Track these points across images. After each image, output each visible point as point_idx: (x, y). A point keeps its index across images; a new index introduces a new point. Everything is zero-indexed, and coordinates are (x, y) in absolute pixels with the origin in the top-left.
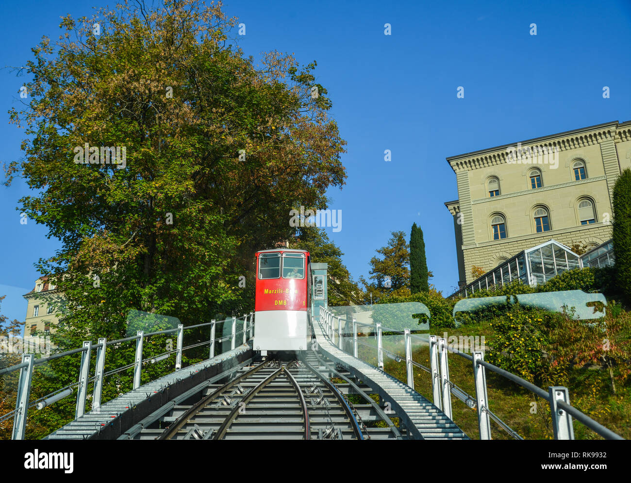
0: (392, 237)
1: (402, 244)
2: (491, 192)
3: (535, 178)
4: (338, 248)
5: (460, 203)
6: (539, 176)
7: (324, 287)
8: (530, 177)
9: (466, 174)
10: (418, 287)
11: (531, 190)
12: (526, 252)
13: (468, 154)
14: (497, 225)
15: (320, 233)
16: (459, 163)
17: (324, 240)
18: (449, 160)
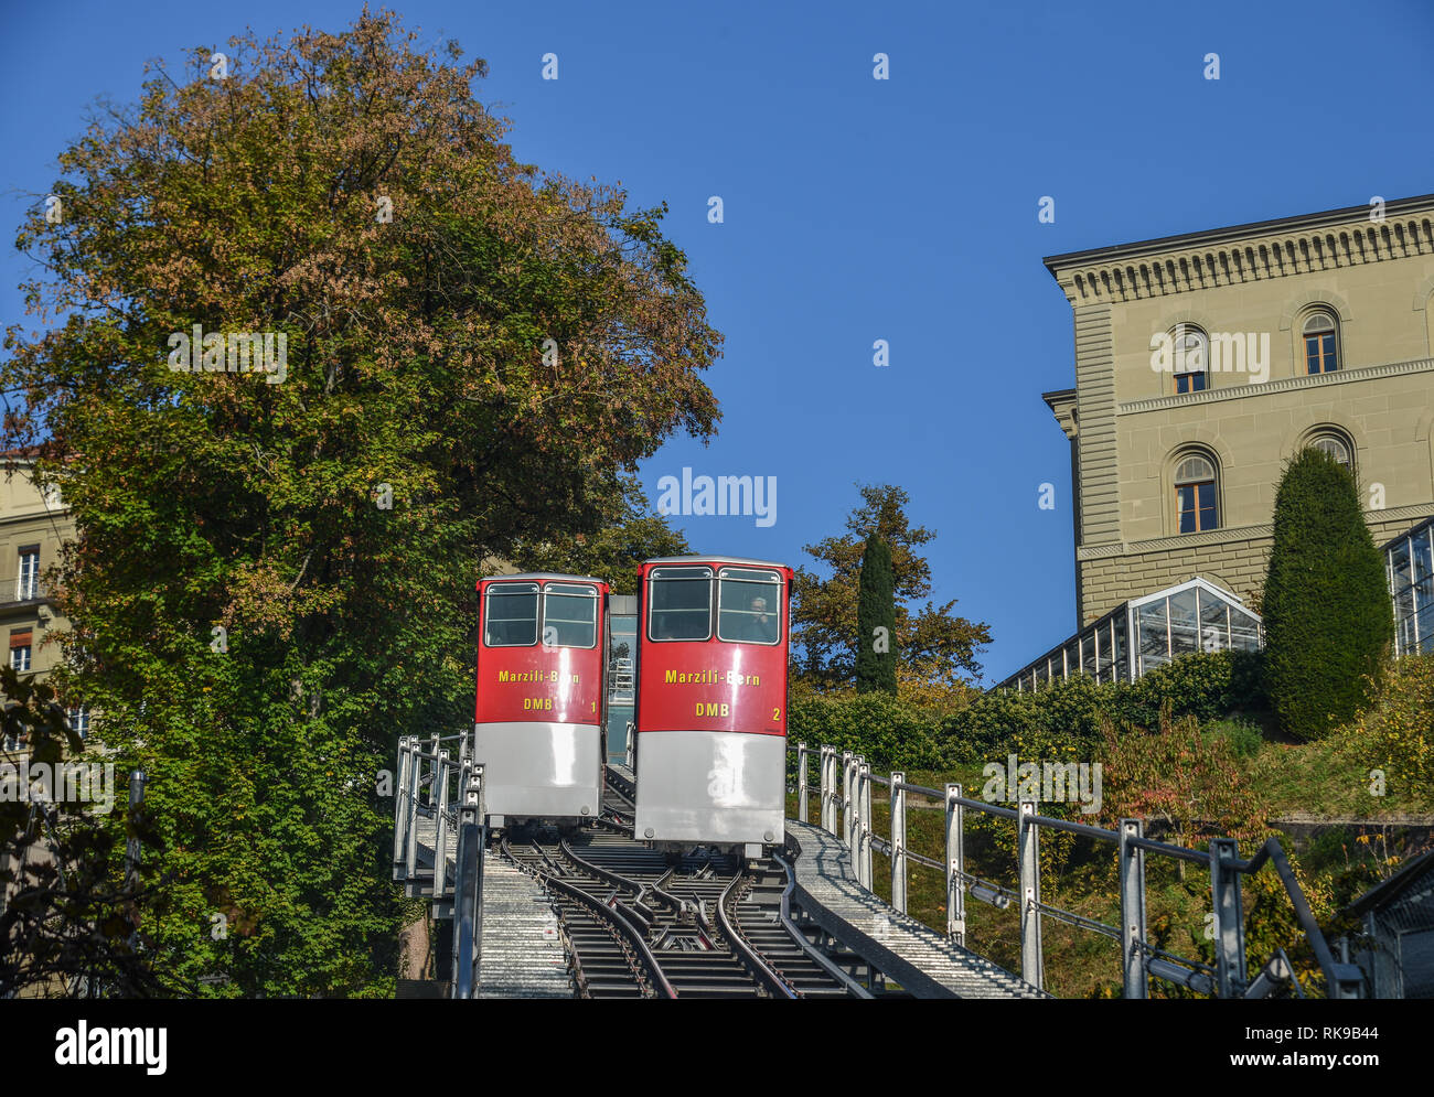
0: (862, 504)
1: (894, 530)
2: (1182, 378)
3: (1320, 339)
4: (679, 535)
5: (1081, 401)
6: (1332, 332)
8: (1305, 336)
9: (1104, 315)
10: (872, 679)
11: (1304, 379)
12: (1132, 604)
13: (1112, 248)
14: (1191, 485)
16: (1084, 276)
17: (633, 507)
18: (1052, 265)
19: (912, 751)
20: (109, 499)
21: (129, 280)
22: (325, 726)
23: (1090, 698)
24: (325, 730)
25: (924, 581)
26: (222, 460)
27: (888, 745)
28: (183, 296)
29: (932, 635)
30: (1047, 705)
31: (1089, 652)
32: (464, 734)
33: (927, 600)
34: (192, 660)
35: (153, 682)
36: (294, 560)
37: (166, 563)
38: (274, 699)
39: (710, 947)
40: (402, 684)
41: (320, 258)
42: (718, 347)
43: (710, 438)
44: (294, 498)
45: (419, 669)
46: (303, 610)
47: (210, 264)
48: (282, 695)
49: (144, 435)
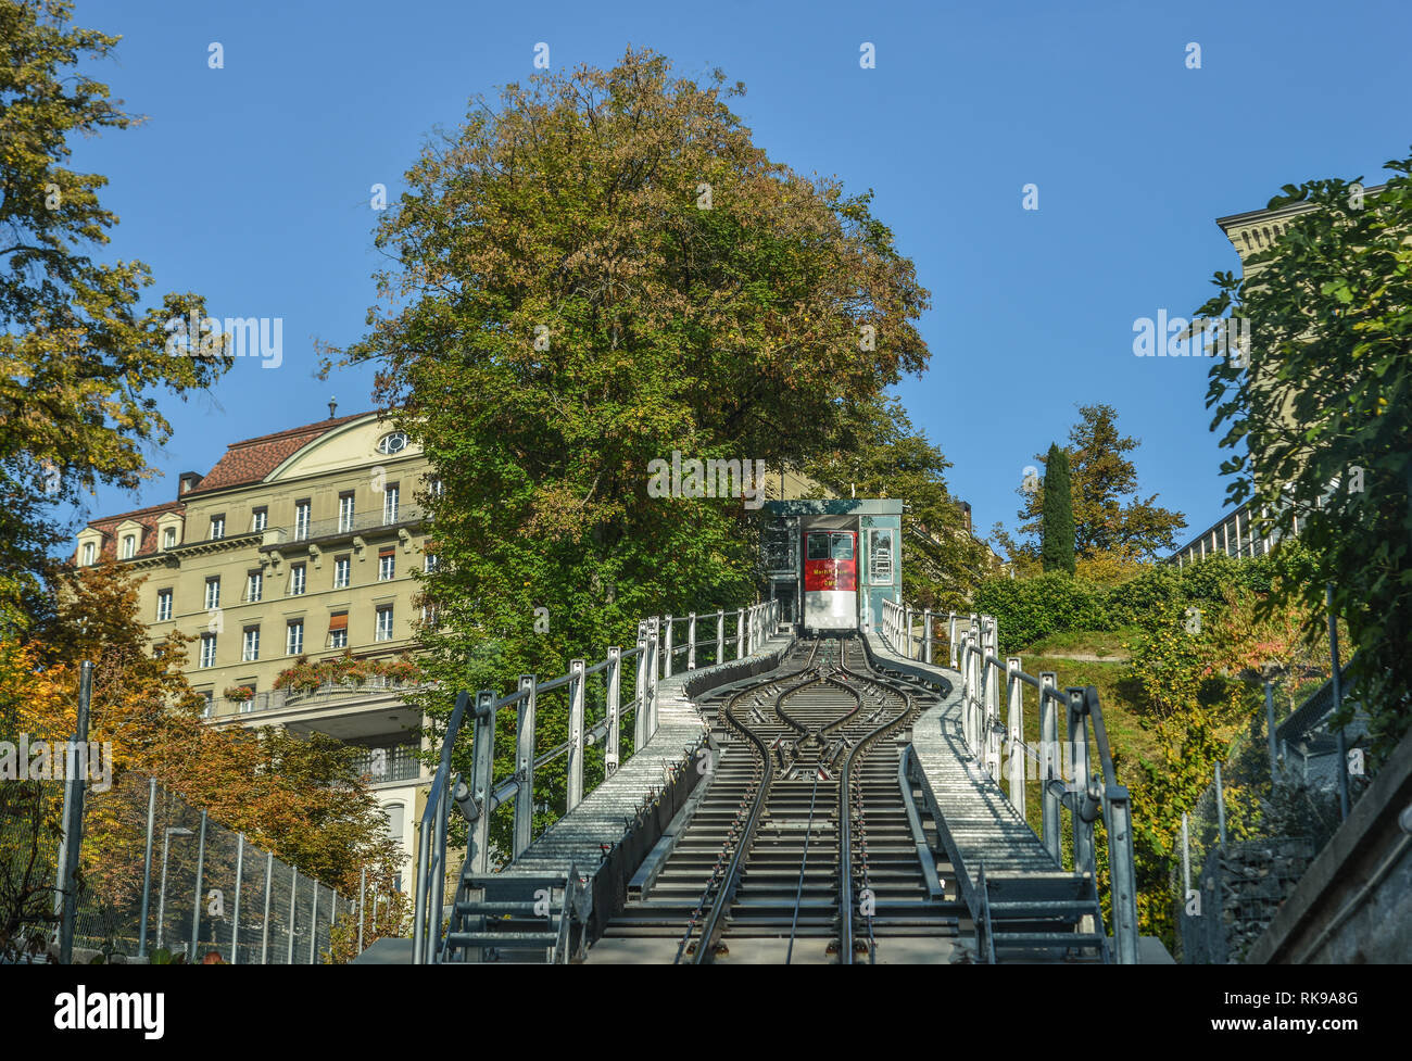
0: (1081, 420)
1: (1106, 440)
4: (938, 450)
7: (894, 555)
10: (1055, 560)
15: (886, 408)
16: (1249, 232)
18: (1224, 224)
19: (1085, 616)
20: (443, 439)
21: (457, 267)
22: (617, 610)
23: (1226, 571)
24: (617, 612)
25: (1132, 480)
26: (527, 404)
27: (1066, 612)
28: (496, 279)
29: (1139, 523)
30: (1191, 577)
31: (1233, 534)
32: (741, 610)
33: (1135, 495)
34: (513, 562)
35: (485, 580)
36: (587, 481)
37: (491, 486)
38: (578, 590)
39: (826, 778)
40: (677, 575)
41: (597, 244)
42: (927, 301)
43: (923, 373)
44: (582, 432)
45: (691, 563)
46: (591, 521)
47: (516, 253)
48: (585, 585)
49: (467, 387)
